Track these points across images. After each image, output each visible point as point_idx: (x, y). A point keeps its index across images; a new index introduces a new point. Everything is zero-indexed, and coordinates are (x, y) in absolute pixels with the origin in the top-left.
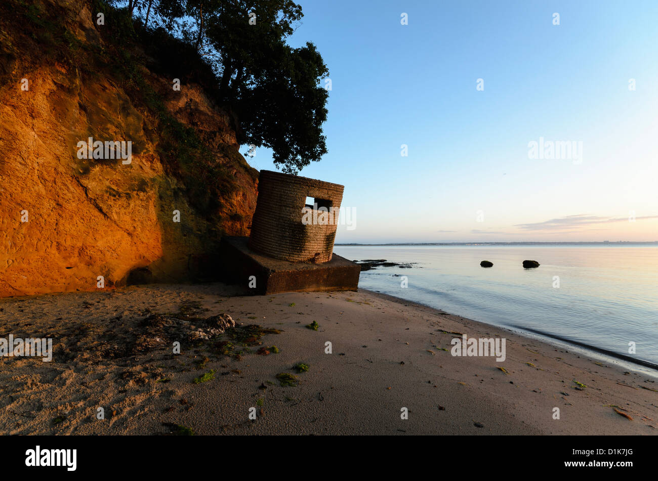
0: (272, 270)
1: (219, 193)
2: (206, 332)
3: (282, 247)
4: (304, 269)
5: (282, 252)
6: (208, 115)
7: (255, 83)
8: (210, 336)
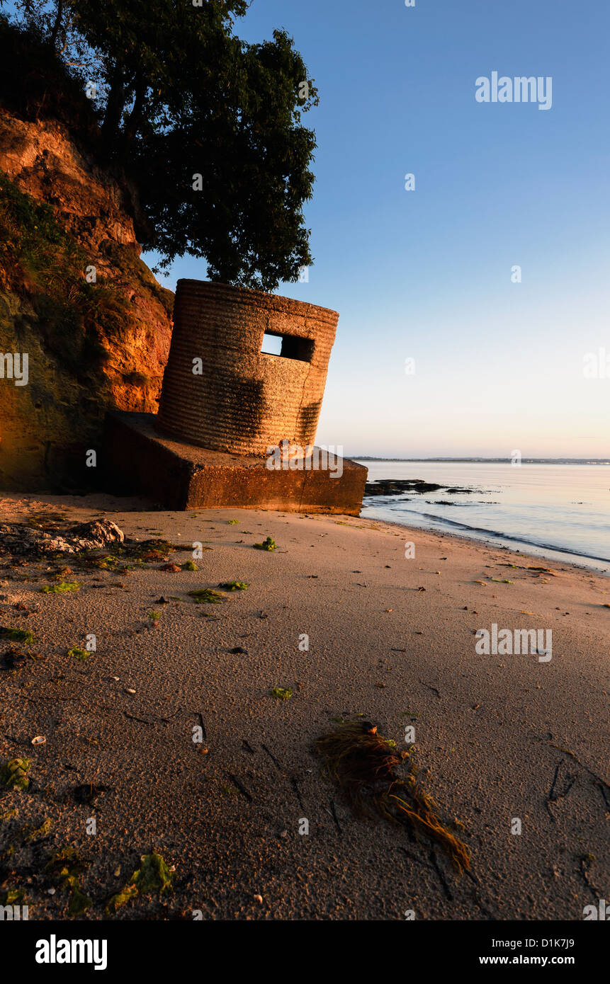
0: (198, 466)
1: (101, 331)
2: (71, 543)
3: (219, 426)
4: (257, 467)
5: (219, 436)
6: (79, 183)
7: (171, 123)
8: (77, 549)
